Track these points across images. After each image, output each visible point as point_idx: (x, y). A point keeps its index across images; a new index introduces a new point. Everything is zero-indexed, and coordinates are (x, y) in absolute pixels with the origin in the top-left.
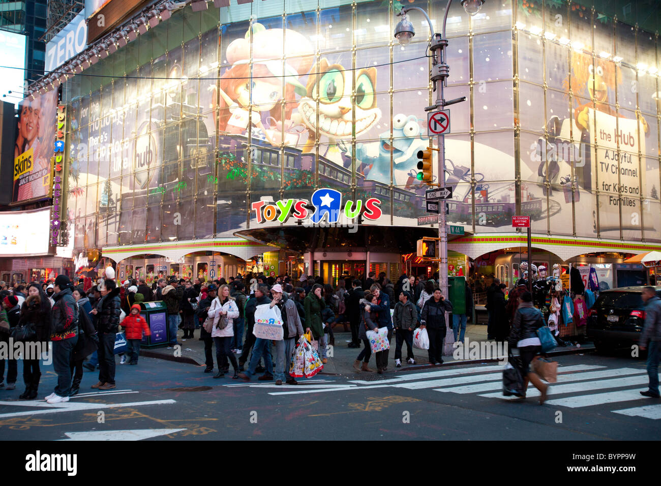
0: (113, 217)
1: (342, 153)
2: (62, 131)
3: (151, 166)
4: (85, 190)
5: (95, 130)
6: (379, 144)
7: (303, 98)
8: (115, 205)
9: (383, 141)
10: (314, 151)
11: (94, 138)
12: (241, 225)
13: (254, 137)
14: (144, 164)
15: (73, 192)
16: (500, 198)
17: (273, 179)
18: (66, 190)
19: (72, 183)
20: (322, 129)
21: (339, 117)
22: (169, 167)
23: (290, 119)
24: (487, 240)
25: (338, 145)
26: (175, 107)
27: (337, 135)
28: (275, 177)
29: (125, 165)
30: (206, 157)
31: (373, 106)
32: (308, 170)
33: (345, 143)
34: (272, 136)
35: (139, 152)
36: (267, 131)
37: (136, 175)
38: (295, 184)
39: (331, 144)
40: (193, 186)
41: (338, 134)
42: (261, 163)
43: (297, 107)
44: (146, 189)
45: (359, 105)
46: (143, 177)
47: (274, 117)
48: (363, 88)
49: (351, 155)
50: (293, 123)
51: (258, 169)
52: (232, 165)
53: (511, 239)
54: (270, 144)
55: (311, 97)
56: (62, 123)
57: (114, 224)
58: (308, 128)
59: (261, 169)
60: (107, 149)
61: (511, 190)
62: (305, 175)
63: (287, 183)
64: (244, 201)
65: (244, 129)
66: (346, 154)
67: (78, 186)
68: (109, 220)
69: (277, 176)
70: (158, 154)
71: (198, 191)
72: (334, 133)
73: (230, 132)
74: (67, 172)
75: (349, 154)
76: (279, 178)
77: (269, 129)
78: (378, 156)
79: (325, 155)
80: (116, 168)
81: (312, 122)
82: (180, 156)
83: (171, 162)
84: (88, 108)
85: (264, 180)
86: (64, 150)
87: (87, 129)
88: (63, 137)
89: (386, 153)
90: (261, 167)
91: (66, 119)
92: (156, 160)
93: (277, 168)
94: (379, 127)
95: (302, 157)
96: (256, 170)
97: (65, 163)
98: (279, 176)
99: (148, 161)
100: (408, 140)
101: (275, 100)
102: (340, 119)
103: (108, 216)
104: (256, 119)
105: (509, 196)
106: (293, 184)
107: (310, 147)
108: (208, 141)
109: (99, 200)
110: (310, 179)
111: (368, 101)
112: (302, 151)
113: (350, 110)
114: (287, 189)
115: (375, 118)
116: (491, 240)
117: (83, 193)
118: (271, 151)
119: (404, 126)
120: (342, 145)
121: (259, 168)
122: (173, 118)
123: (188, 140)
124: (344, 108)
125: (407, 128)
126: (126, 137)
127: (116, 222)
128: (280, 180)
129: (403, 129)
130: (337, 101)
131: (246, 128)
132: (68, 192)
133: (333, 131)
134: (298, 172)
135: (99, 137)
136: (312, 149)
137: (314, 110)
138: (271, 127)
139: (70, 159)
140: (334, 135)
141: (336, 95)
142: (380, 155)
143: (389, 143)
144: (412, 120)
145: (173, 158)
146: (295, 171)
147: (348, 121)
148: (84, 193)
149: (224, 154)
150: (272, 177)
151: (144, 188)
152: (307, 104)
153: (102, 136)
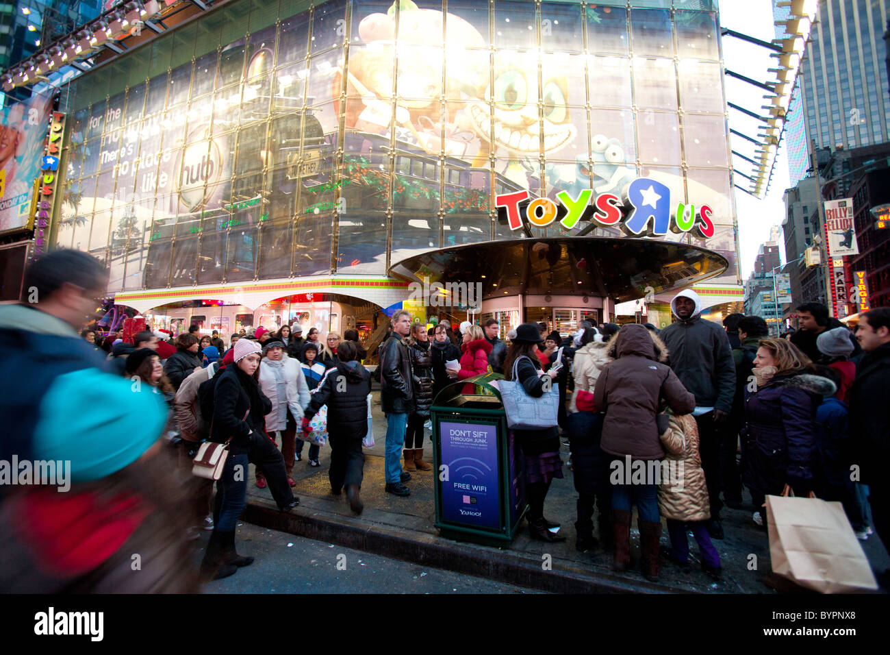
0: (137, 252)
1: (527, 173)
2: (57, 145)
3: (209, 181)
4: (89, 219)
5: (112, 142)
6: (575, 167)
7: (472, 99)
8: (141, 236)
9: (580, 164)
10: (487, 166)
11: (109, 152)
12: (376, 258)
13: (399, 140)
14: (197, 179)
15: (69, 222)
16: (719, 245)
17: (428, 197)
18: (58, 219)
19: (67, 210)
20: (498, 140)
21: (523, 127)
22: (245, 181)
23: (453, 122)
24: (708, 292)
25: (521, 162)
26: (259, 101)
27: (520, 150)
28: (430, 195)
29: (163, 183)
30: (317, 164)
31: (565, 121)
32: (480, 190)
33: (530, 160)
34: (426, 141)
35: (188, 163)
36: (419, 133)
37: (182, 194)
38: (461, 206)
39: (511, 160)
40: (290, 204)
41: (520, 148)
42: (410, 174)
43: (463, 109)
44: (200, 212)
45: (548, 117)
46: (195, 197)
47: (430, 118)
48: (553, 98)
49: (539, 177)
50: (458, 127)
51: (405, 182)
52: (365, 174)
53: (733, 292)
54: (424, 151)
55: (483, 99)
56: (58, 136)
57: (139, 261)
58: (478, 136)
59: (411, 183)
60: (130, 165)
61: (729, 236)
62: (476, 196)
63: (449, 204)
64: (383, 225)
65: (384, 127)
66: (532, 175)
67: (78, 215)
68: (129, 257)
69: (434, 194)
70: (225, 165)
71: (301, 208)
72: (515, 146)
73: (362, 129)
74: (61, 198)
75: (536, 174)
76: (438, 197)
77: (423, 131)
78: (574, 181)
79: (504, 172)
80: (145, 188)
81: (485, 130)
82: (267, 164)
83: (249, 172)
84: (101, 117)
85: (415, 198)
86: (58, 169)
87: (98, 142)
88: (57, 153)
89: (583, 178)
90: (410, 180)
91: (63, 131)
92: (220, 173)
93: (434, 183)
94: (574, 146)
95: (471, 173)
96: (402, 183)
97: (58, 186)
98: (437, 193)
99: (205, 175)
100: (612, 167)
101: (431, 96)
102: (523, 131)
103: (128, 251)
104: (403, 116)
105: (728, 242)
106: (459, 207)
107: (483, 161)
108: (323, 141)
109: (112, 231)
110: (482, 201)
111: (559, 114)
112: (471, 165)
113: (537, 121)
114: (449, 212)
115: (569, 135)
116: (712, 292)
117: (86, 222)
118: (425, 161)
119: (605, 150)
120: (526, 163)
121: (406, 180)
122: (254, 116)
123: (284, 142)
124: (528, 119)
125: (609, 152)
126: (167, 147)
127: (142, 258)
128: (438, 199)
129: (604, 153)
130: (520, 109)
131: (387, 126)
132: (61, 222)
133: (514, 144)
134: (465, 191)
135: (118, 151)
136: (485, 163)
137: (487, 116)
138: (425, 130)
139: (67, 181)
140: (515, 149)
141: (517, 101)
142: (577, 180)
143: (588, 168)
144: (615, 143)
145: (254, 167)
146: (462, 189)
147: (534, 135)
148: (88, 224)
149: (352, 157)
150: (427, 194)
151: (196, 210)
152: (478, 107)
153: (124, 149)
